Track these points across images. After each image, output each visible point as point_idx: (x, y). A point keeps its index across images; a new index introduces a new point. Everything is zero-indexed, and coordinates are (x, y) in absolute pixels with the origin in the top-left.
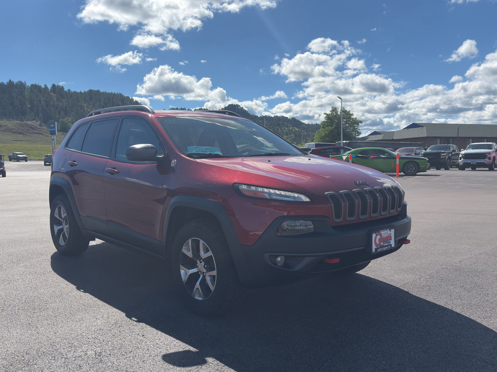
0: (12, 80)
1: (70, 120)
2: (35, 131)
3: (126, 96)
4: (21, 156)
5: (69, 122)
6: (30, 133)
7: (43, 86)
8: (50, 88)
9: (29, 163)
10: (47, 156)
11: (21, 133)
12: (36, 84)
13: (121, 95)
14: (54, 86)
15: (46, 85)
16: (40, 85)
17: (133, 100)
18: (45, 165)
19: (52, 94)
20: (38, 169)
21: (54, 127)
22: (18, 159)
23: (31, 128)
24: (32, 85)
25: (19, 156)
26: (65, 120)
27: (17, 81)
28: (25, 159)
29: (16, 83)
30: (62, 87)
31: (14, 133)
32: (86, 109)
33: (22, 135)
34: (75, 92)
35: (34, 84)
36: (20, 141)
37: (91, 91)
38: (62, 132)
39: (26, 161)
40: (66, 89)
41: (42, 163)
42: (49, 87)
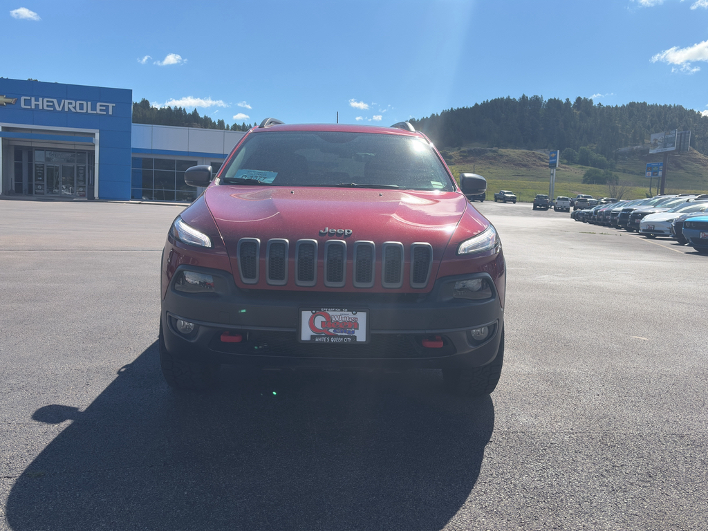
0: (526, 95)
1: (594, 148)
2: (544, 163)
3: (689, 109)
4: (510, 195)
5: (593, 150)
6: (537, 165)
7: (564, 101)
8: (572, 103)
9: (517, 205)
10: (538, 197)
11: (525, 166)
12: (555, 99)
13: (680, 108)
14: (579, 99)
15: (568, 100)
16: (560, 99)
17: (701, 115)
18: (535, 208)
19: (575, 111)
20: (524, 213)
21: (555, 157)
22: (505, 200)
23: (539, 158)
24: (550, 100)
25: (507, 195)
26: (588, 147)
27: (533, 96)
28: (513, 200)
29: (531, 99)
30: (591, 100)
31: (515, 165)
32: (620, 131)
33: (525, 169)
34: (608, 107)
35: (553, 98)
36: (522, 176)
37: (632, 105)
38: (581, 165)
39: (514, 203)
40: (595, 103)
41: (531, 206)
42: (573, 101)
